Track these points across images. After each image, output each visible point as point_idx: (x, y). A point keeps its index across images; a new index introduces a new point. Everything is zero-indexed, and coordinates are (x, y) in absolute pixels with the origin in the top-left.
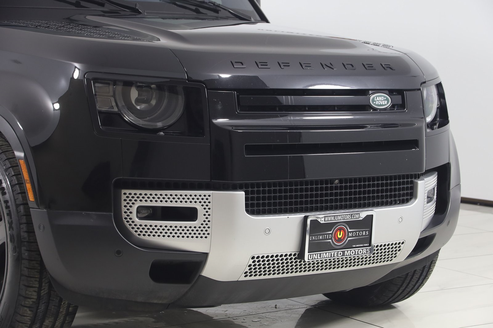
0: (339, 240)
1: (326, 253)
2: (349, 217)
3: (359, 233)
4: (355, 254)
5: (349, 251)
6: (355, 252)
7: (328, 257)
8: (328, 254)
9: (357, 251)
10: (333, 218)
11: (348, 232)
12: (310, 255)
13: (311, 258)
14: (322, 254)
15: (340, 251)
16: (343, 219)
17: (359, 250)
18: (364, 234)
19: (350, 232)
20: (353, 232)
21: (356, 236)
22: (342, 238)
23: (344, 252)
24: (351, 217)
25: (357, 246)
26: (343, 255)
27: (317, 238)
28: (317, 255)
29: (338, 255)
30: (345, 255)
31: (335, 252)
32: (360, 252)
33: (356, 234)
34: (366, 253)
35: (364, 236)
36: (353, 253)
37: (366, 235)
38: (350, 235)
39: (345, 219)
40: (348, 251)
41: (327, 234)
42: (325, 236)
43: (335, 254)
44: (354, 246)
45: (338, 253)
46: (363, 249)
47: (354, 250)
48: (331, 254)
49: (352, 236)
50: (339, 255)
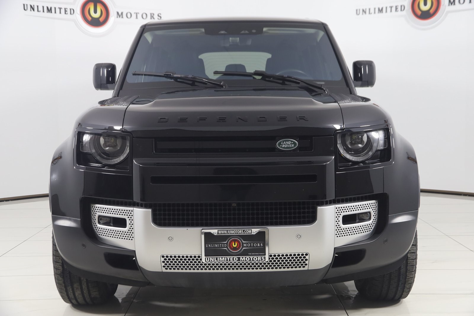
0: (235, 249)
2: (242, 232)
3: (253, 245)
7: (224, 260)
9: (251, 258)
10: (226, 232)
12: (206, 259)
13: (208, 260)
14: (218, 258)
15: (235, 257)
16: (236, 233)
17: (254, 257)
19: (245, 243)
20: (247, 243)
24: (244, 232)
27: (213, 246)
28: (213, 258)
29: (233, 260)
30: (241, 260)
31: (230, 257)
32: (255, 259)
33: (251, 245)
34: (261, 260)
39: (237, 233)
40: (243, 258)
41: (222, 244)
42: (221, 245)
43: (231, 259)
45: (233, 258)
46: (257, 257)
47: (249, 257)
48: (227, 259)
49: (247, 247)
50: (235, 260)
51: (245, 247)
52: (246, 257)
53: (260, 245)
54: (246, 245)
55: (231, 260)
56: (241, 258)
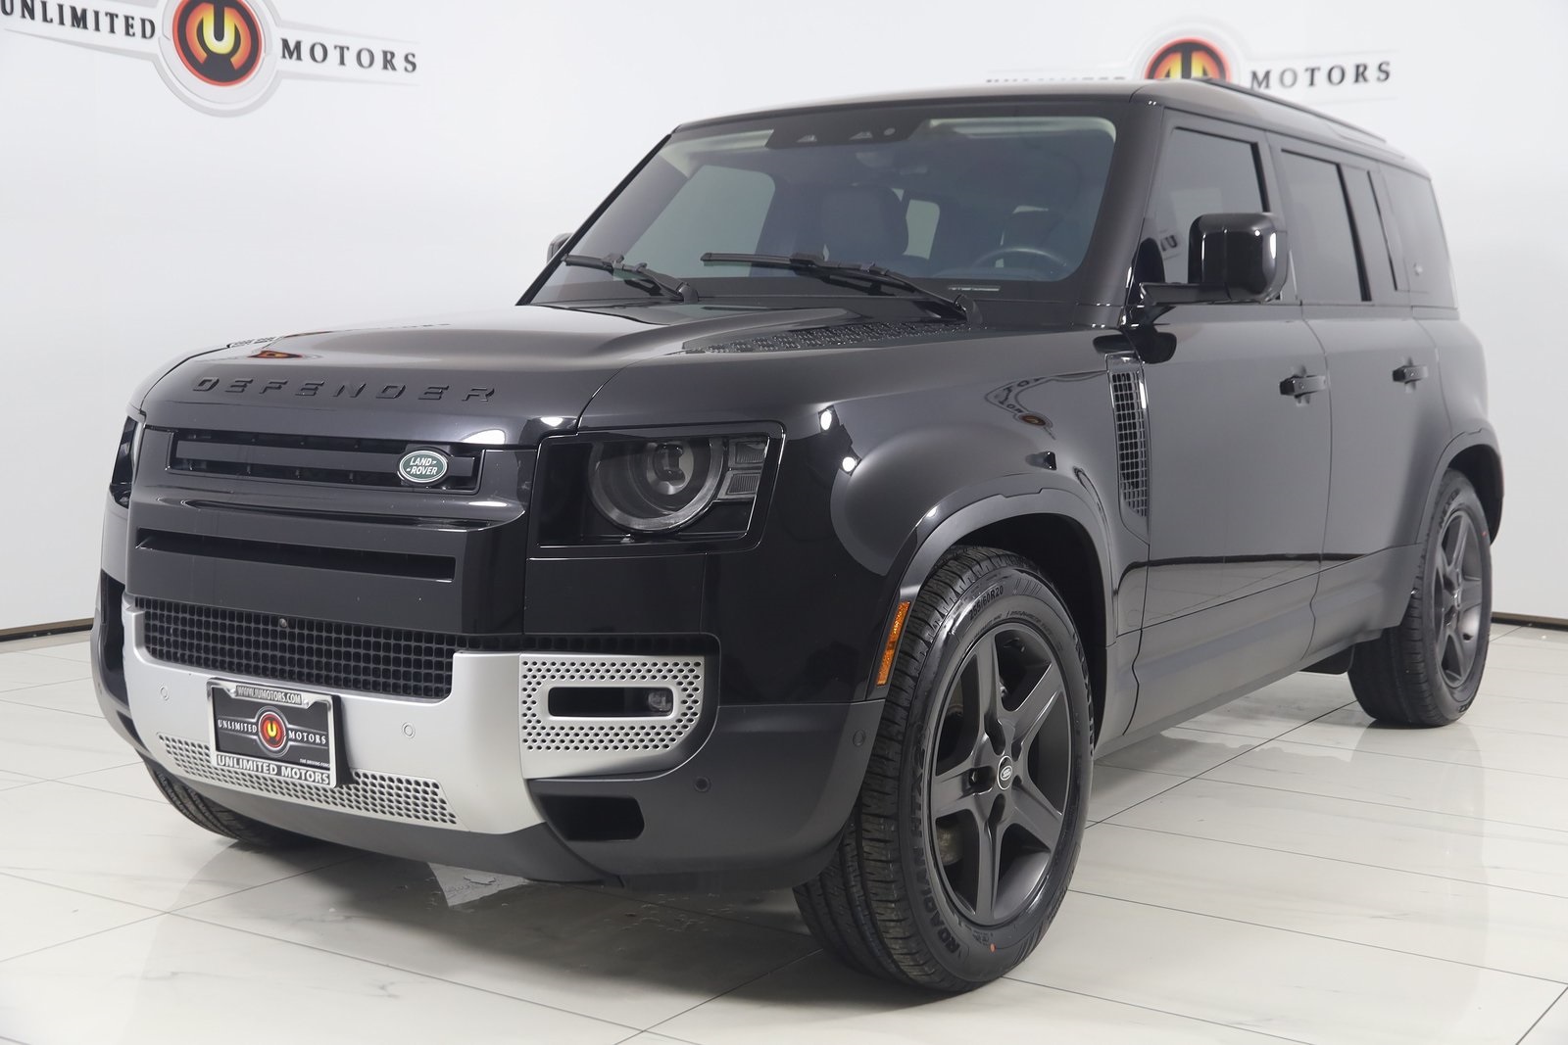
0: (273, 741)
1: (248, 761)
4: (300, 778)
5: (289, 769)
6: (301, 774)
8: (250, 762)
9: (303, 772)
11: (287, 729)
15: (273, 764)
18: (318, 741)
19: (292, 730)
20: (296, 731)
21: (302, 741)
22: (278, 739)
23: (279, 768)
25: (309, 762)
26: (279, 773)
35: (317, 744)
36: (296, 774)
37: (321, 744)
38: (292, 735)
40: (286, 768)
43: (265, 768)
44: (304, 761)
46: (314, 773)
48: (257, 766)
49: (295, 740)
51: (291, 740)
52: (292, 769)
53: (320, 739)
54: (295, 736)
55: (265, 771)
56: (283, 769)
